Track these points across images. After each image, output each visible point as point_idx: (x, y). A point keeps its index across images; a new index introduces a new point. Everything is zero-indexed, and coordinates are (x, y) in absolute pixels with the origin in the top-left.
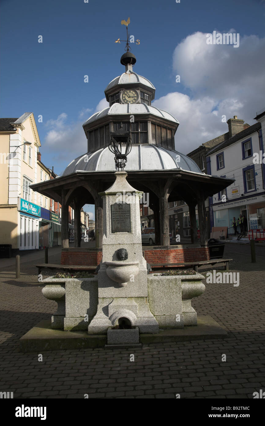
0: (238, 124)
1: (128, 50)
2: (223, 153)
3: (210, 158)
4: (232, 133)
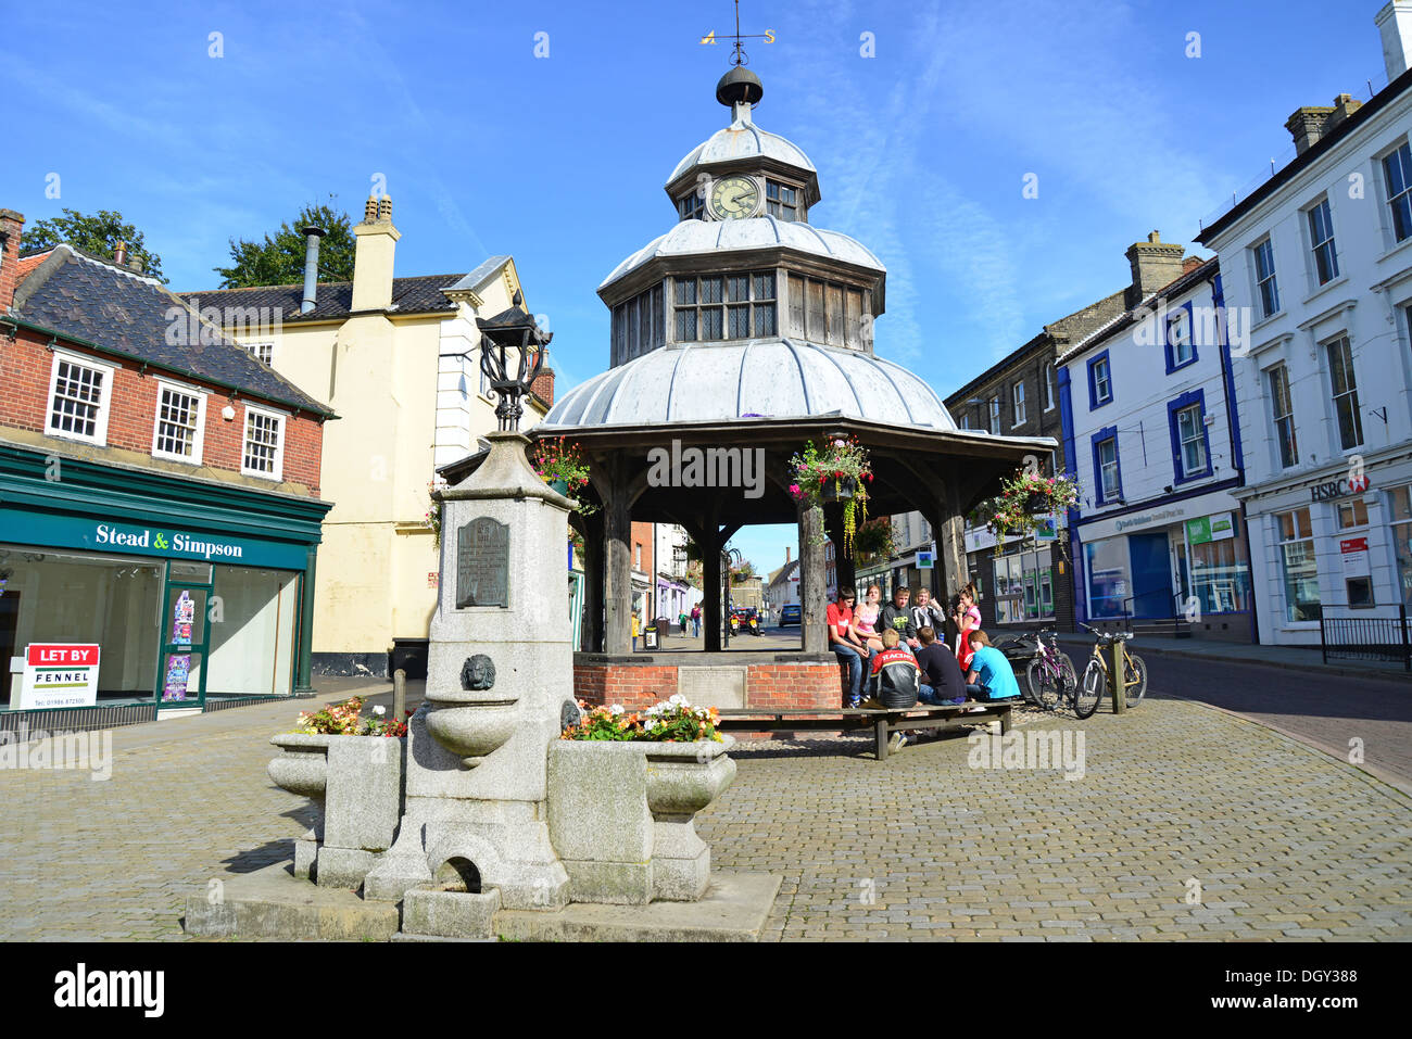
0: (1164, 260)
1: (739, 62)
2: (1105, 355)
3: (1068, 371)
4: (1143, 289)
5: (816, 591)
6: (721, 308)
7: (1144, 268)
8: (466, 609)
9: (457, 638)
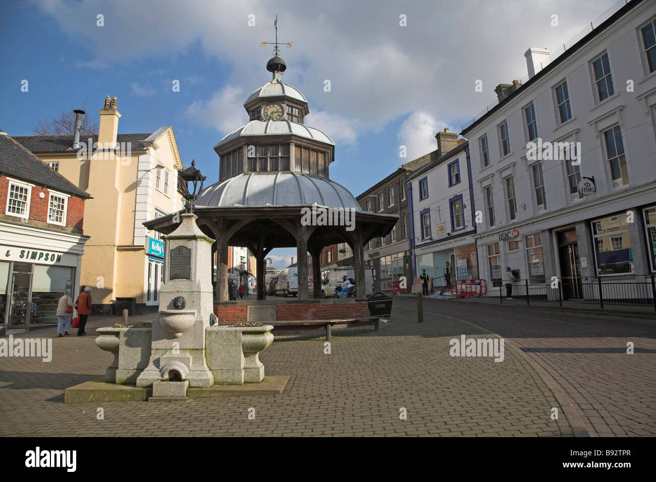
0: (450, 140)
1: (276, 54)
2: (426, 179)
3: (411, 184)
4: (442, 151)
5: (304, 275)
6: (267, 158)
7: (442, 143)
8: (174, 280)
9: (171, 290)
